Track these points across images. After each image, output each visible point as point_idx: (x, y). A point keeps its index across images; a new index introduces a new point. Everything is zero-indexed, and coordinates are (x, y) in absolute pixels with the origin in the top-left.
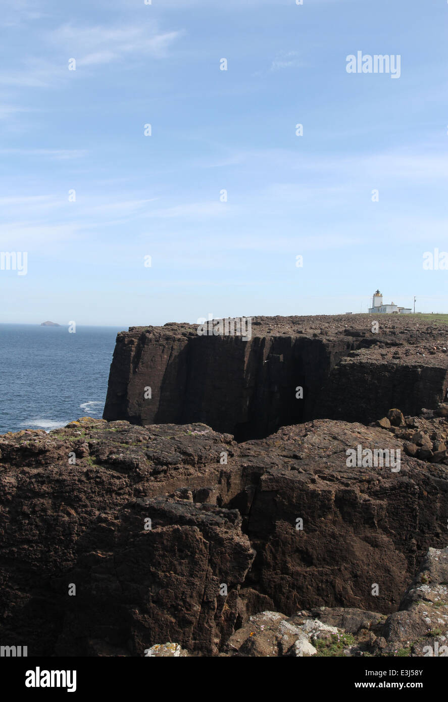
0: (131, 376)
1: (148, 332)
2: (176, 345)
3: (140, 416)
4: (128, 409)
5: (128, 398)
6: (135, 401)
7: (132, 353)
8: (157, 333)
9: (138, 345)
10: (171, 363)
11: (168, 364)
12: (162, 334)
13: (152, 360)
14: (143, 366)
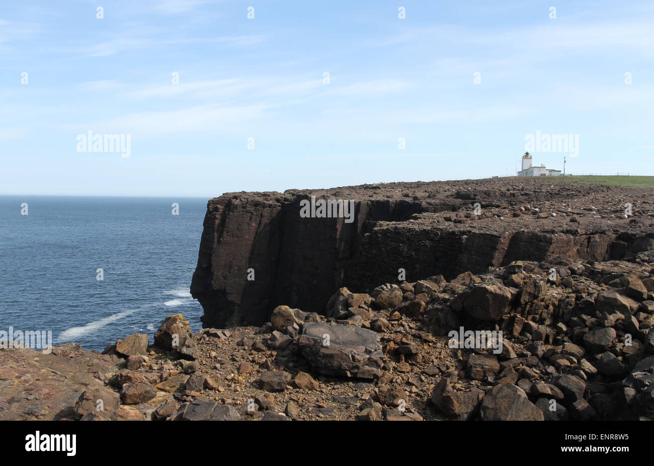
0: (215, 245)
1: (236, 197)
2: (266, 212)
3: (225, 290)
4: (213, 282)
5: (212, 270)
6: (221, 273)
7: (216, 221)
8: (244, 198)
9: (224, 212)
10: (261, 232)
11: (256, 233)
12: (250, 200)
13: (238, 228)
14: (227, 235)
